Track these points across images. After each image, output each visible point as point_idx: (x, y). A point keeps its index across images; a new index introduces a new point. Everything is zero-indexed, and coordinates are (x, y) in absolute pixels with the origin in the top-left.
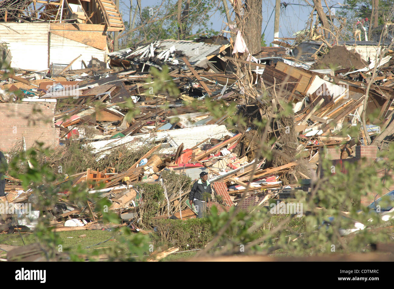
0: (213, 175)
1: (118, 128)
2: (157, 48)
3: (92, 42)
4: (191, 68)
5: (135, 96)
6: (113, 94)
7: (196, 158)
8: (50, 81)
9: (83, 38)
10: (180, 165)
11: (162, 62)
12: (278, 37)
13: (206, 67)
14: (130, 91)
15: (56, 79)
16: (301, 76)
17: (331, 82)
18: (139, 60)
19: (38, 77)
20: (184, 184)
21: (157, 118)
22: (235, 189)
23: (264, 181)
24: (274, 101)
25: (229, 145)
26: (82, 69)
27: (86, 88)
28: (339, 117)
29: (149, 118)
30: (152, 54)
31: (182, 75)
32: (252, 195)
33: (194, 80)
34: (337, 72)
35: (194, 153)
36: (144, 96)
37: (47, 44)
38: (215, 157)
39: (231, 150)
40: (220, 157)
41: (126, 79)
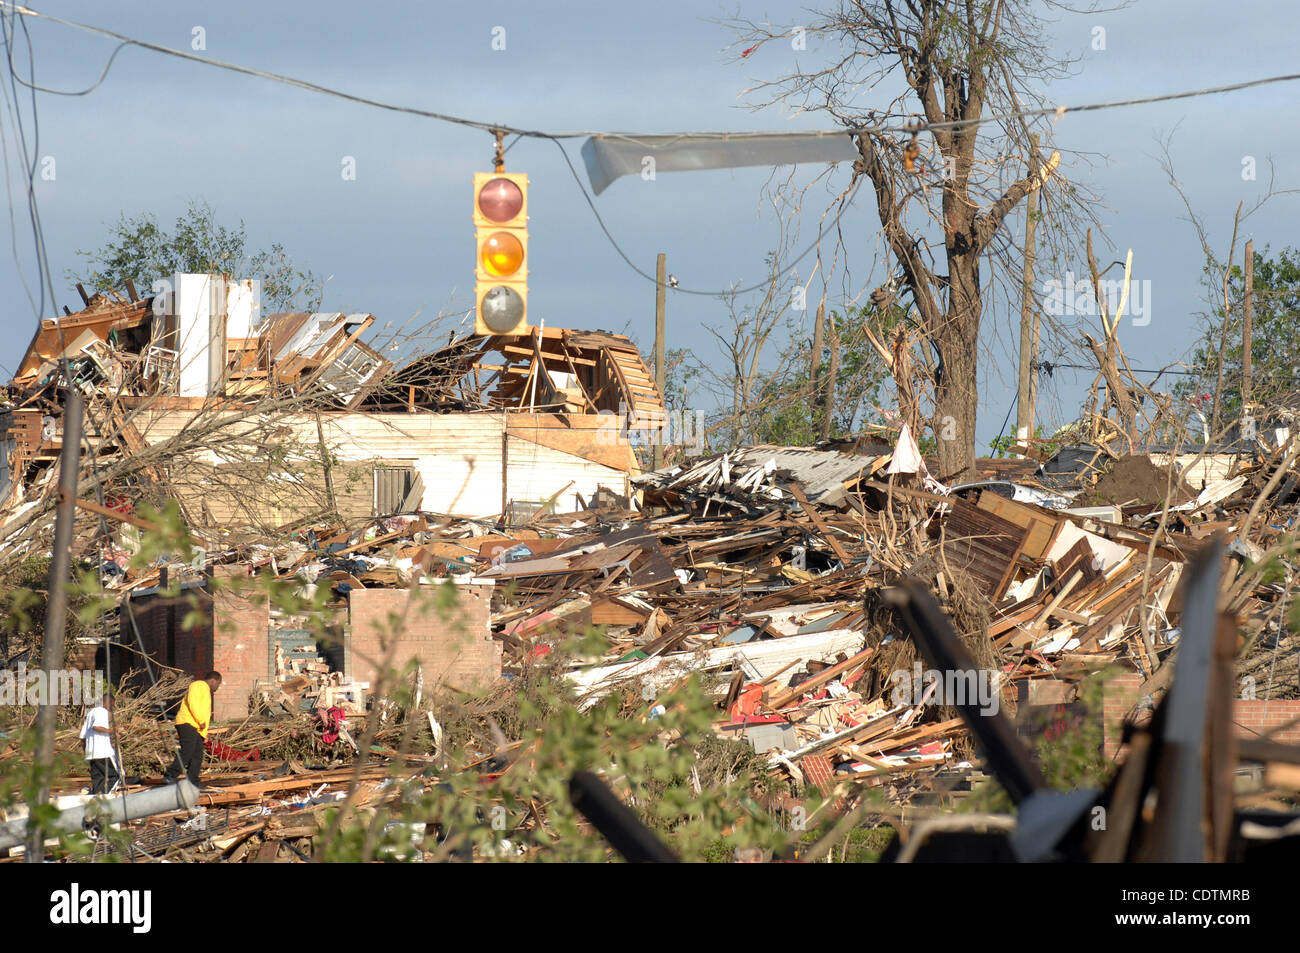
0: (808, 740)
1: (638, 639)
2: (737, 465)
3: (599, 454)
4: (808, 508)
5: (685, 569)
6: (635, 566)
7: (771, 704)
8: (502, 539)
9: (579, 444)
10: (736, 719)
11: (746, 496)
12: (1025, 437)
13: (841, 505)
14: (673, 559)
15: (517, 536)
16: (1033, 521)
17: (1100, 535)
18: (697, 490)
19: (478, 531)
20: (738, 760)
21: (723, 616)
22: (850, 771)
23: (914, 753)
24: (941, 578)
25: (845, 673)
26: (577, 513)
27: (578, 552)
28: (1116, 611)
29: (705, 617)
30: (726, 479)
31: (787, 524)
32: (885, 784)
33: (816, 533)
34: (1127, 513)
35: (767, 693)
36: (704, 569)
37: (501, 458)
38: (814, 702)
39: (851, 686)
40: (825, 700)
41: (665, 534)
